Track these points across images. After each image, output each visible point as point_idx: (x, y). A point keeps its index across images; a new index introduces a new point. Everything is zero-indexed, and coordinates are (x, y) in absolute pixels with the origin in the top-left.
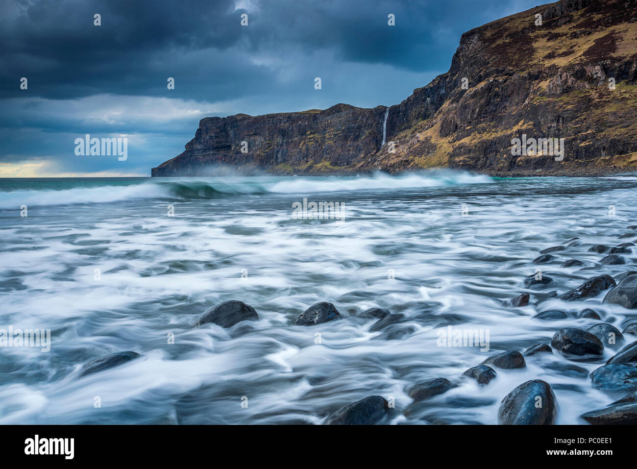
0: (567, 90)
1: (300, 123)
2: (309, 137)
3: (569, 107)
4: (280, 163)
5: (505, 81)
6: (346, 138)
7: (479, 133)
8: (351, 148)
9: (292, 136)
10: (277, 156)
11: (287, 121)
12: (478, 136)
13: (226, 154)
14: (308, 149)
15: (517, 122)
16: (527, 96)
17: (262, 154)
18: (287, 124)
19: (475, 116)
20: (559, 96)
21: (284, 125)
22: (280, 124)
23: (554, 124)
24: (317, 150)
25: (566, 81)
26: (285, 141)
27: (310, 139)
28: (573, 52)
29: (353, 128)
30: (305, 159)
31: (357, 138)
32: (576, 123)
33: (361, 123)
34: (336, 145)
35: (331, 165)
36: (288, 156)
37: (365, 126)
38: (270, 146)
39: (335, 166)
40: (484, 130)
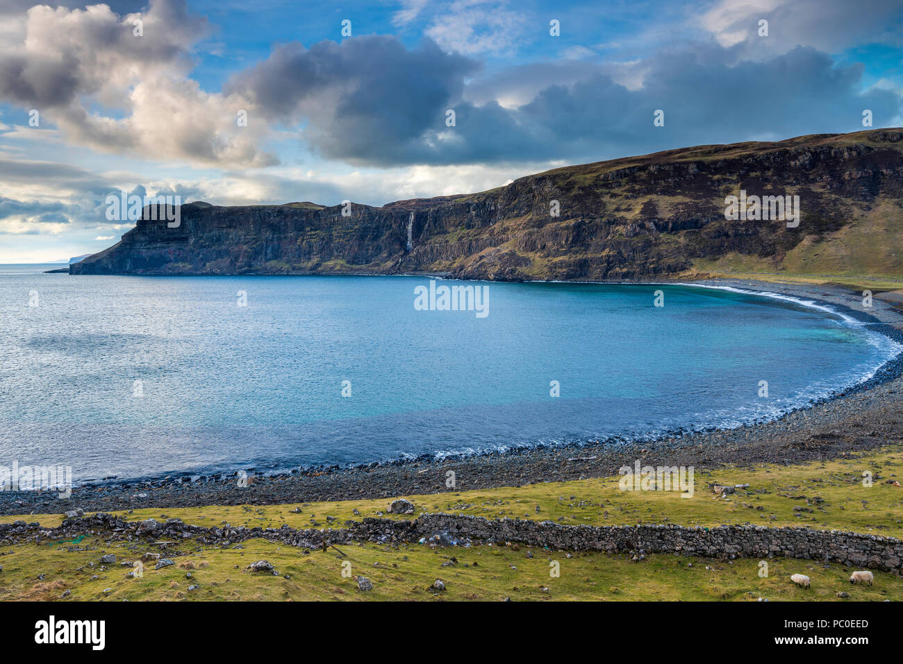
0: (636, 235)
1: (296, 218)
2: (309, 233)
3: (640, 244)
4: (270, 259)
5: (591, 222)
6: (362, 238)
7: (574, 254)
8: (371, 248)
9: (285, 232)
10: (266, 252)
11: (278, 215)
12: (574, 256)
13: (180, 247)
14: (311, 247)
15: (603, 250)
16: (608, 234)
17: (250, 250)
18: (278, 219)
19: (569, 242)
20: (632, 237)
21: (274, 219)
22: (269, 217)
23: (631, 253)
24: (324, 247)
25: (635, 229)
26: (276, 236)
27: (311, 235)
28: (631, 210)
29: (370, 227)
30: (307, 256)
31: (375, 238)
32: (645, 254)
33: (377, 223)
34: (351, 243)
35: (347, 263)
36: (282, 252)
37: (383, 227)
38: (257, 241)
39: (352, 264)
40: (577, 252)
